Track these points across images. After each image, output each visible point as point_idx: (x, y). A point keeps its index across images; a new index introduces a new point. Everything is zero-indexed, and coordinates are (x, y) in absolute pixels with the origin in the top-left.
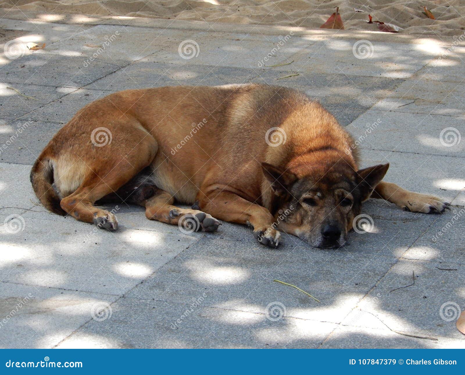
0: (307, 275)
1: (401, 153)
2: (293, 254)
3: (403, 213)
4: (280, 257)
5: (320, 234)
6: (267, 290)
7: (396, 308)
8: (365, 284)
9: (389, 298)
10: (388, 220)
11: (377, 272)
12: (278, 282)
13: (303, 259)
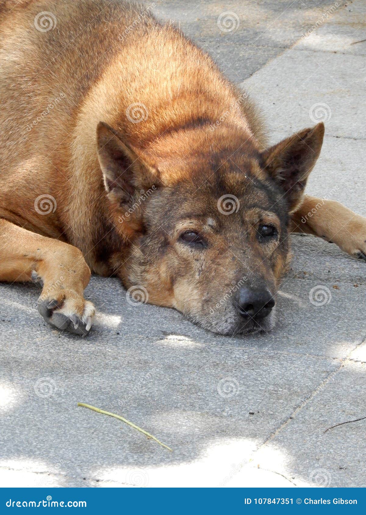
0: (148, 394)
1: (354, 142)
2: (119, 351)
3: (355, 266)
4: (92, 356)
6: (64, 425)
7: (334, 463)
8: (269, 414)
9: (319, 443)
10: (321, 280)
11: (295, 388)
12: (86, 408)
13: (140, 360)
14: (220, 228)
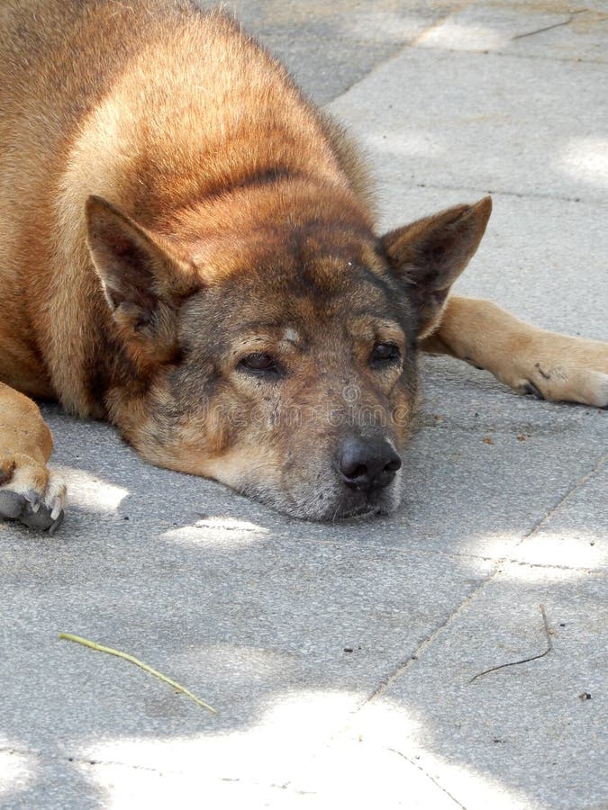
0: (176, 619)
1: (518, 200)
2: (128, 547)
3: (520, 405)
4: (84, 556)
5: (329, 472)
6: (36, 671)
7: (484, 733)
8: (377, 651)
9: (460, 700)
10: (463, 428)
11: (421, 608)
12: (74, 641)
13: (163, 562)
14: (305, 345)
